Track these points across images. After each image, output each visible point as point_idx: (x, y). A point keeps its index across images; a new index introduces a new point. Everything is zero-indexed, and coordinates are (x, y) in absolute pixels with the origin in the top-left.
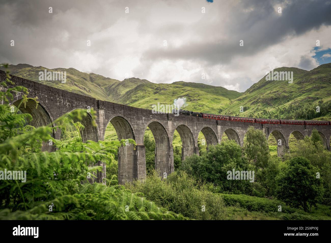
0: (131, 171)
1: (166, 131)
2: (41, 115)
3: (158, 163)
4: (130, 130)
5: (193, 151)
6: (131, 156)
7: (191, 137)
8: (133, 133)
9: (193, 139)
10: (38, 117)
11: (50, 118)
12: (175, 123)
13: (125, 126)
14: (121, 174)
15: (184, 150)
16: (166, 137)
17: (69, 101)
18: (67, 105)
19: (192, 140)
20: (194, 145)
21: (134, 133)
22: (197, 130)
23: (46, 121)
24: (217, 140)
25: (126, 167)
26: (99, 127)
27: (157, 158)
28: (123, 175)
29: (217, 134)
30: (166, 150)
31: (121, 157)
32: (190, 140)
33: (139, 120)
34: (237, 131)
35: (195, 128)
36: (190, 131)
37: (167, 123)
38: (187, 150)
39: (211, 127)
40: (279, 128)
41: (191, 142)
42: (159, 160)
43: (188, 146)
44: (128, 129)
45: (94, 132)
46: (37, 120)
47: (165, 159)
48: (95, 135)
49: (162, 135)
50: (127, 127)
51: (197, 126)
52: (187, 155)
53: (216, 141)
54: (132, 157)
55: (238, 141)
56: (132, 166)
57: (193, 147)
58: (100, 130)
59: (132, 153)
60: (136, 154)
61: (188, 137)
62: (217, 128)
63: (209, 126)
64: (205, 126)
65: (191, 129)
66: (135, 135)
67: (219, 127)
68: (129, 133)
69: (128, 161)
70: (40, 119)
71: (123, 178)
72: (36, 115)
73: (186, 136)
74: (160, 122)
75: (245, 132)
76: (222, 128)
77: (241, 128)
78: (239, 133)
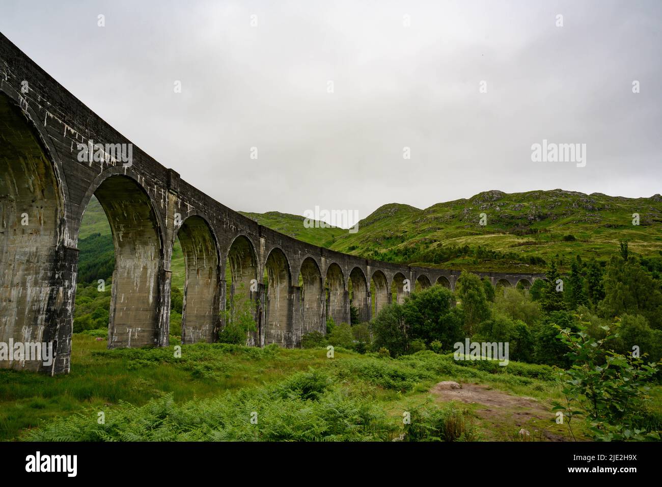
0: (285, 319)
1: (319, 269)
2: (204, 240)
3: (306, 310)
4: (285, 266)
5: (342, 295)
6: (284, 299)
8: (289, 270)
9: (344, 281)
10: (200, 243)
11: (216, 245)
12: (328, 261)
13: (280, 261)
14: (270, 323)
15: (331, 295)
16: (318, 278)
17: (234, 224)
18: (233, 229)
19: (342, 282)
20: (345, 288)
21: (291, 270)
22: (348, 270)
23: (210, 248)
24: (366, 283)
25: (278, 314)
26: (260, 261)
27: (305, 303)
28: (273, 325)
29: (367, 276)
30: (317, 294)
31: (271, 301)
32: (340, 282)
33: (296, 255)
34: (386, 273)
35: (346, 268)
36: (341, 271)
37: (321, 260)
38: (335, 295)
39: (361, 267)
40: (426, 272)
41: (340, 284)
42: (307, 306)
43: (337, 290)
44: (283, 265)
45: (252, 266)
46: (196, 247)
47: (315, 305)
48: (254, 271)
49: (313, 274)
50: (283, 262)
51: (348, 266)
52: (334, 301)
53: (365, 285)
54: (286, 301)
56: (285, 312)
57: (342, 291)
58: (260, 265)
59: (286, 297)
60: (292, 298)
61: (337, 279)
62: (366, 269)
63: (359, 266)
64: (355, 265)
65: (342, 269)
66: (292, 273)
67: (369, 267)
68: (283, 271)
69: (281, 306)
70: (201, 245)
71: (272, 329)
72: (197, 241)
73: (335, 277)
74: (314, 258)
75: (393, 275)
76: (371, 270)
77: (389, 270)
78: (388, 277)
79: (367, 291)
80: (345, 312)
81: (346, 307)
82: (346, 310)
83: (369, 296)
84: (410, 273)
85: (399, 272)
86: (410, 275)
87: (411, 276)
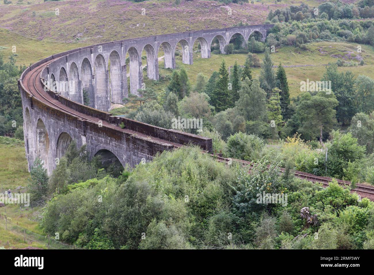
1: (66, 73)
5: (77, 84)
7: (76, 72)
12: (70, 63)
16: (65, 78)
19: (76, 74)
20: (79, 78)
22: (80, 64)
24: (91, 68)
29: (91, 62)
32: (75, 73)
34: (104, 55)
35: (79, 62)
37: (66, 65)
39: (87, 57)
40: (134, 44)
41: (75, 76)
43: (72, 79)
51: (80, 60)
55: (104, 64)
57: (77, 80)
62: (91, 57)
64: (84, 57)
65: (77, 64)
75: (109, 54)
76: (94, 56)
77: (106, 51)
78: (105, 57)
79: (91, 74)
80: (80, 96)
81: (80, 92)
82: (80, 94)
83: (93, 79)
84: (121, 48)
85: (113, 50)
86: (121, 50)
87: (123, 51)
